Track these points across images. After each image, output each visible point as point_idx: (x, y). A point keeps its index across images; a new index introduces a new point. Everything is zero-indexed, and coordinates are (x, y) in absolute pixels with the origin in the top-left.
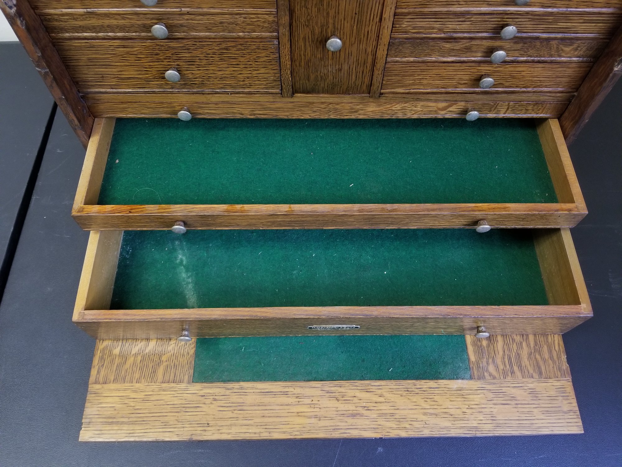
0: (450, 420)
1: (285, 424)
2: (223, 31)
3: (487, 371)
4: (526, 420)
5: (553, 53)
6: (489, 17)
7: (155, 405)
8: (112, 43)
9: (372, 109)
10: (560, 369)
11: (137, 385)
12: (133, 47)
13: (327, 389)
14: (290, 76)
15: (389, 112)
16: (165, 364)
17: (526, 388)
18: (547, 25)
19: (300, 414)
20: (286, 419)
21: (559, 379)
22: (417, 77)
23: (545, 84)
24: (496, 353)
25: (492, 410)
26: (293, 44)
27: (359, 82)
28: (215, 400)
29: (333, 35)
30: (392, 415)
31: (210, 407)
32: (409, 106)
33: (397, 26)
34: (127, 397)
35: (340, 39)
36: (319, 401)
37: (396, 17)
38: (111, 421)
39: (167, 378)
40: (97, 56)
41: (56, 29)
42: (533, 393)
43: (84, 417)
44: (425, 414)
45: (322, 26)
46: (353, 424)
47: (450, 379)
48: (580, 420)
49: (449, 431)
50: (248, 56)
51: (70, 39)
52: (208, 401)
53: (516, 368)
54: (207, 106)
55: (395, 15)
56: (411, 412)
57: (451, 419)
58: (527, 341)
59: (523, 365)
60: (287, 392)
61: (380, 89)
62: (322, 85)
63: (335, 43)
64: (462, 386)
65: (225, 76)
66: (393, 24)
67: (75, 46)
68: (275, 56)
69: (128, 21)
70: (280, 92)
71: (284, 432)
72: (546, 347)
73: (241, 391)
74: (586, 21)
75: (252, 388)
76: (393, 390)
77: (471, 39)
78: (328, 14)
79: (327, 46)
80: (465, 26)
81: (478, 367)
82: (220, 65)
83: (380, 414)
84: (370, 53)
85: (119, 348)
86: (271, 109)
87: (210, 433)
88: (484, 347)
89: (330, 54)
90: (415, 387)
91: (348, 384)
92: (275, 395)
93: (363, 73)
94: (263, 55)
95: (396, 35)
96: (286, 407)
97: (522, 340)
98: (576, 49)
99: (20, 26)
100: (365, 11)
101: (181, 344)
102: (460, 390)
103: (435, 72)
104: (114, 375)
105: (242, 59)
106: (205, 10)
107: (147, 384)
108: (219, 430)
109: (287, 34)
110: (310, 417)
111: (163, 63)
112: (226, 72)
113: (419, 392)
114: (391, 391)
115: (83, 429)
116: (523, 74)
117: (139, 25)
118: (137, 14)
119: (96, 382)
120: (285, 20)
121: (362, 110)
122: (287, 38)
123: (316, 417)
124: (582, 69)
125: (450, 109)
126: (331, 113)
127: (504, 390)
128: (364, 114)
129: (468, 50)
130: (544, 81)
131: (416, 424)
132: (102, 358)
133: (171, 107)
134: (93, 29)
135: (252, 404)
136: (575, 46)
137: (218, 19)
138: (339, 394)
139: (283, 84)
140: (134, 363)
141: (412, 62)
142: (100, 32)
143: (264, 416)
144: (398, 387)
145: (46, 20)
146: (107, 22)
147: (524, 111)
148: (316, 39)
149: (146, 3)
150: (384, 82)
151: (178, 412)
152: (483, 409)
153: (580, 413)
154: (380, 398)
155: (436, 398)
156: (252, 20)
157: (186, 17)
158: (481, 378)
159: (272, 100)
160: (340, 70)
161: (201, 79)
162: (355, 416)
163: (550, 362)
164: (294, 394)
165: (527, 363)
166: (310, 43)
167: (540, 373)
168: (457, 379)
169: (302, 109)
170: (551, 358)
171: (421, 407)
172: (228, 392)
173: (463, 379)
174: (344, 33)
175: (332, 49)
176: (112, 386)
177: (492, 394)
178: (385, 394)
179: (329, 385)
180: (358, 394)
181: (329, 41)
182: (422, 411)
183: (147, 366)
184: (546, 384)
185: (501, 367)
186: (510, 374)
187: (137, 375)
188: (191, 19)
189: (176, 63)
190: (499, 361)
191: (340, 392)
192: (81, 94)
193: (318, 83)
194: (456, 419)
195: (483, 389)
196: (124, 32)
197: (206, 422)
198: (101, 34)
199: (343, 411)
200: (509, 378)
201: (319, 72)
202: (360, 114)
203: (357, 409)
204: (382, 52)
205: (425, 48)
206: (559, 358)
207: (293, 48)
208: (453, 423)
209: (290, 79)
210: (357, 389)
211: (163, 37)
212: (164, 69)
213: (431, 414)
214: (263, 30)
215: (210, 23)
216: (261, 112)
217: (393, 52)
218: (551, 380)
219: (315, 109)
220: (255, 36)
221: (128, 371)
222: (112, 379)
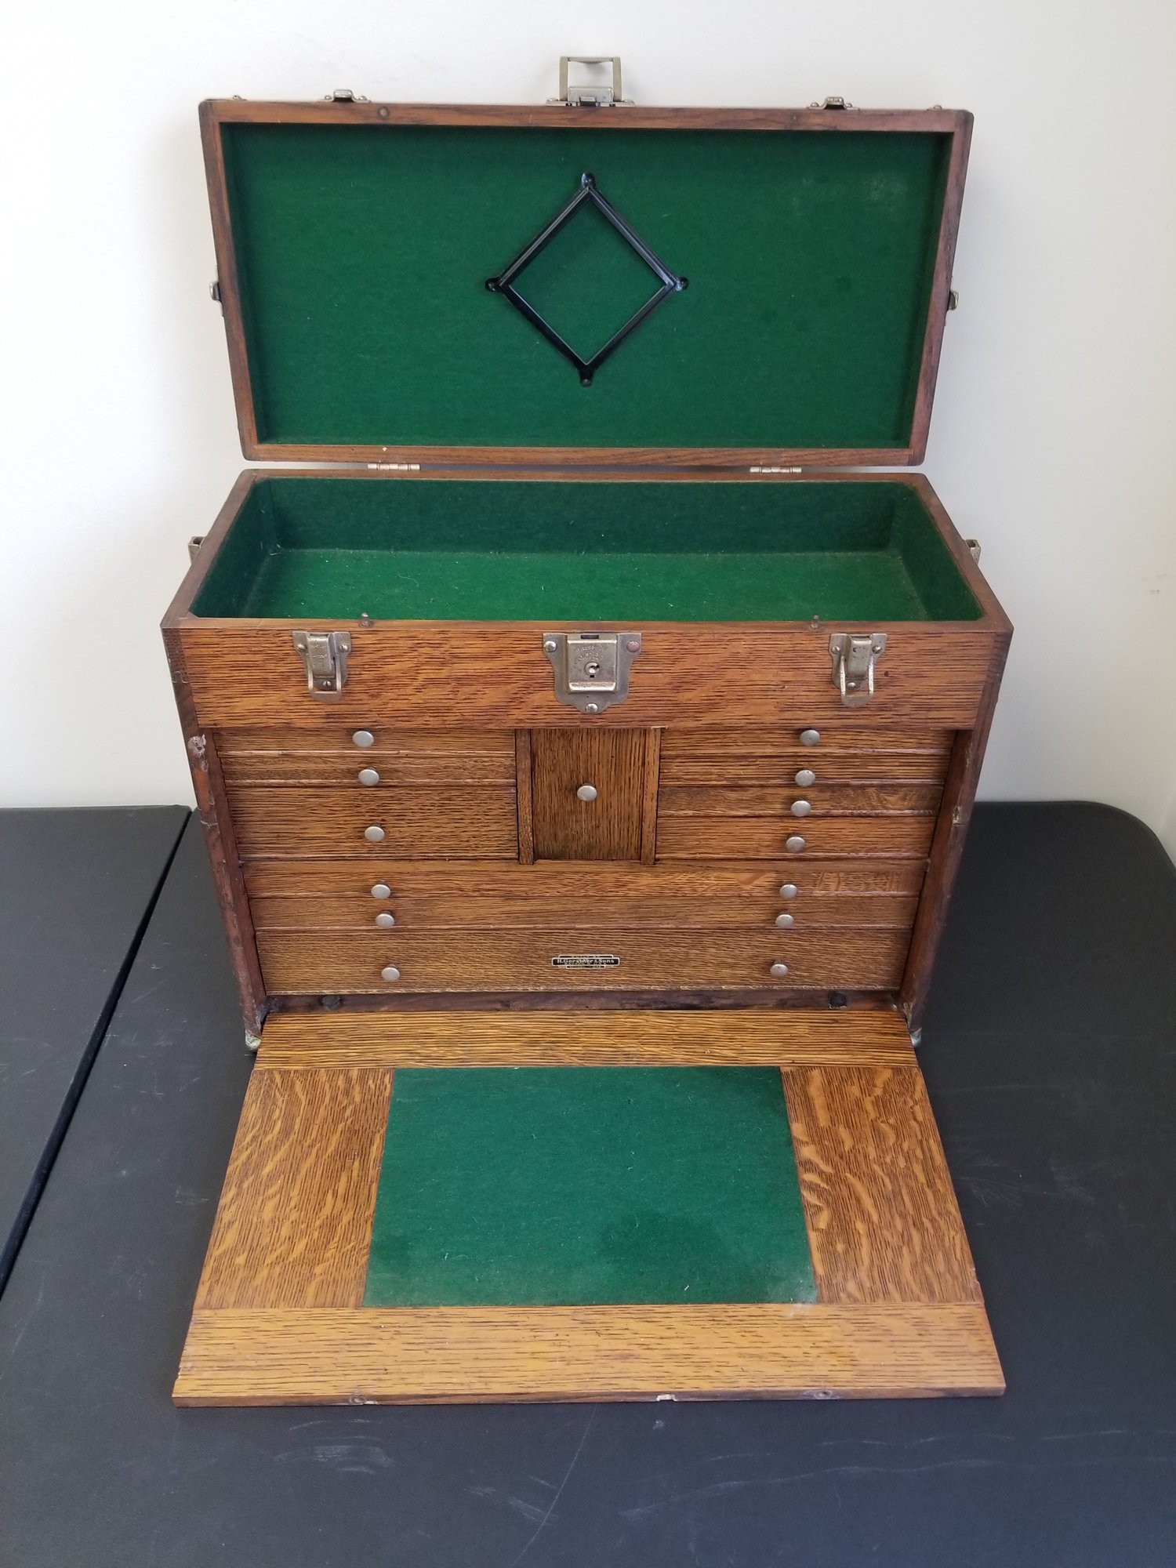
0: (782, 1365)
1: (512, 1371)
2: (448, 777)
3: (844, 1290)
4: (909, 1365)
5: (874, 803)
6: (778, 760)
7: (300, 1341)
8: (302, 791)
9: (647, 882)
10: (964, 1288)
11: (273, 1311)
12: (328, 797)
13: (582, 1317)
14: (531, 834)
15: (671, 886)
16: (318, 1279)
17: (908, 1316)
18: (855, 768)
19: (536, 1356)
20: (515, 1363)
21: (963, 1303)
22: (702, 837)
23: (879, 846)
24: (859, 1262)
25: (851, 1350)
26: (534, 793)
27: (624, 844)
28: (398, 1333)
29: (586, 782)
30: (688, 1356)
31: (389, 1344)
32: (698, 878)
33: (665, 771)
34: (256, 1329)
35: (595, 787)
36: (568, 1335)
37: (662, 760)
38: (225, 1365)
39: (321, 1300)
40: (278, 809)
41: (236, 774)
42: (919, 1323)
43: (182, 1359)
44: (741, 1356)
45: (572, 772)
46: (623, 1371)
47: (783, 1303)
48: (999, 1367)
49: (782, 1382)
50: (476, 808)
51: (250, 787)
52: (385, 1335)
53: (891, 1286)
54: (414, 877)
55: (660, 759)
56: (717, 1352)
57: (783, 1363)
58: (910, 1245)
59: (903, 1281)
60: (516, 1322)
61: (654, 852)
62: (575, 847)
63: (588, 791)
64: (802, 1313)
65: (443, 834)
66: (660, 769)
67: (254, 796)
68: (512, 808)
69: (330, 764)
70: (517, 857)
71: (510, 1383)
72: (940, 1253)
73: (440, 1320)
74: (902, 764)
75: (458, 1316)
76: (689, 1319)
77: (762, 786)
78: (578, 757)
79: (578, 794)
80: (751, 771)
81: (830, 1284)
82: (438, 820)
83: (668, 1355)
84: (635, 804)
85: (245, 1254)
86: (503, 882)
87: (389, 1383)
88: (839, 1254)
89: (583, 804)
90: (727, 1314)
91: (616, 1311)
92: (496, 1326)
93: (628, 831)
94: (496, 806)
95: (664, 782)
96: (513, 1345)
97: (901, 1244)
98: (904, 799)
99: (203, 769)
100: (624, 752)
101: (346, 1249)
102: (800, 1319)
103: (724, 829)
104: (235, 1294)
105: (468, 812)
106: (428, 752)
107: (288, 1309)
108: (403, 1379)
109: (528, 780)
110: (553, 1360)
111: (363, 818)
112: (446, 830)
113: (733, 1322)
114: (686, 1320)
115: (180, 1377)
116: (845, 832)
117: (342, 770)
118: (343, 757)
119: (207, 1306)
120: (526, 764)
121: (632, 883)
122: (527, 786)
123: (562, 1359)
124: (923, 826)
125: (757, 882)
126: (589, 887)
127: (872, 1319)
128: (636, 890)
129: (761, 799)
130: (877, 843)
131: (727, 1371)
132: (217, 1270)
133: (363, 881)
134: (285, 775)
135: (458, 1340)
136: (901, 794)
137: (442, 762)
138: (601, 1325)
139: (521, 846)
140: (269, 1277)
141: (691, 816)
142: (291, 779)
143: (477, 1359)
144: (698, 1314)
145: (226, 764)
146: (303, 766)
147: (863, 887)
148: (564, 786)
149: (360, 744)
150: (658, 843)
151: (337, 1352)
152: (837, 1349)
153: (999, 1356)
154: (668, 1330)
155: (760, 1331)
156: (484, 764)
157: (403, 761)
158: (833, 1300)
159: (505, 869)
160: (598, 827)
161: (411, 840)
162: (626, 1358)
163: (948, 1276)
164: (528, 1325)
165: (910, 1277)
166: (557, 791)
167: (932, 1294)
168: (795, 1302)
169: (547, 881)
170: (950, 1270)
171: (734, 1345)
172: (419, 1322)
173: (804, 1303)
174: (599, 779)
175: (584, 799)
176: (231, 1312)
177: (852, 1325)
178: (676, 1325)
179: (583, 1312)
180: (634, 1325)
181: (581, 788)
182: (737, 1350)
183: (290, 1282)
184: (940, 1311)
185: (867, 1284)
186: (881, 1295)
187: (272, 1296)
188: (409, 763)
189: (380, 818)
190: (863, 1275)
191: (603, 1323)
192: (240, 862)
193: (569, 844)
194: (792, 1363)
195: (837, 1317)
196: (322, 779)
197: (382, 1367)
198: (290, 781)
199: (606, 1350)
200: (880, 1302)
201: (569, 830)
202: (630, 890)
203: (631, 1347)
204: (650, 805)
205: (705, 799)
206: (963, 1271)
207: (534, 798)
208: (788, 1369)
209: (531, 838)
210: (632, 1318)
211: (371, 785)
212: (364, 826)
213: (752, 1356)
214: (498, 775)
215: (432, 768)
216: (488, 887)
217: (664, 803)
218: (948, 1305)
219: (565, 882)
220: (487, 783)
221: (258, 1290)
222: (232, 1300)
